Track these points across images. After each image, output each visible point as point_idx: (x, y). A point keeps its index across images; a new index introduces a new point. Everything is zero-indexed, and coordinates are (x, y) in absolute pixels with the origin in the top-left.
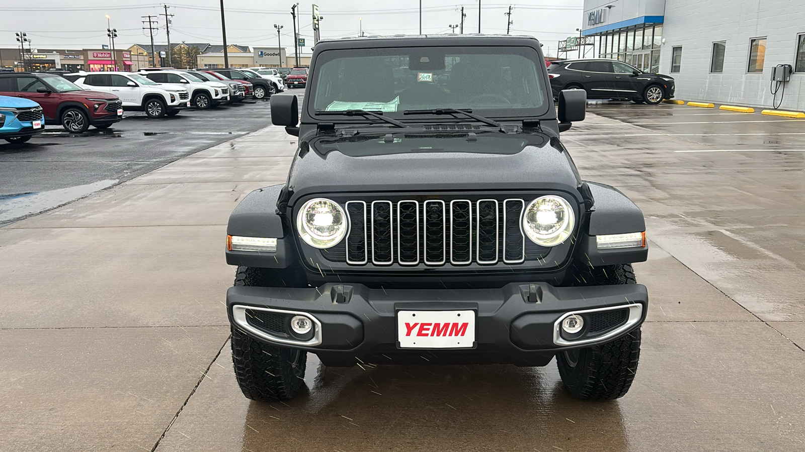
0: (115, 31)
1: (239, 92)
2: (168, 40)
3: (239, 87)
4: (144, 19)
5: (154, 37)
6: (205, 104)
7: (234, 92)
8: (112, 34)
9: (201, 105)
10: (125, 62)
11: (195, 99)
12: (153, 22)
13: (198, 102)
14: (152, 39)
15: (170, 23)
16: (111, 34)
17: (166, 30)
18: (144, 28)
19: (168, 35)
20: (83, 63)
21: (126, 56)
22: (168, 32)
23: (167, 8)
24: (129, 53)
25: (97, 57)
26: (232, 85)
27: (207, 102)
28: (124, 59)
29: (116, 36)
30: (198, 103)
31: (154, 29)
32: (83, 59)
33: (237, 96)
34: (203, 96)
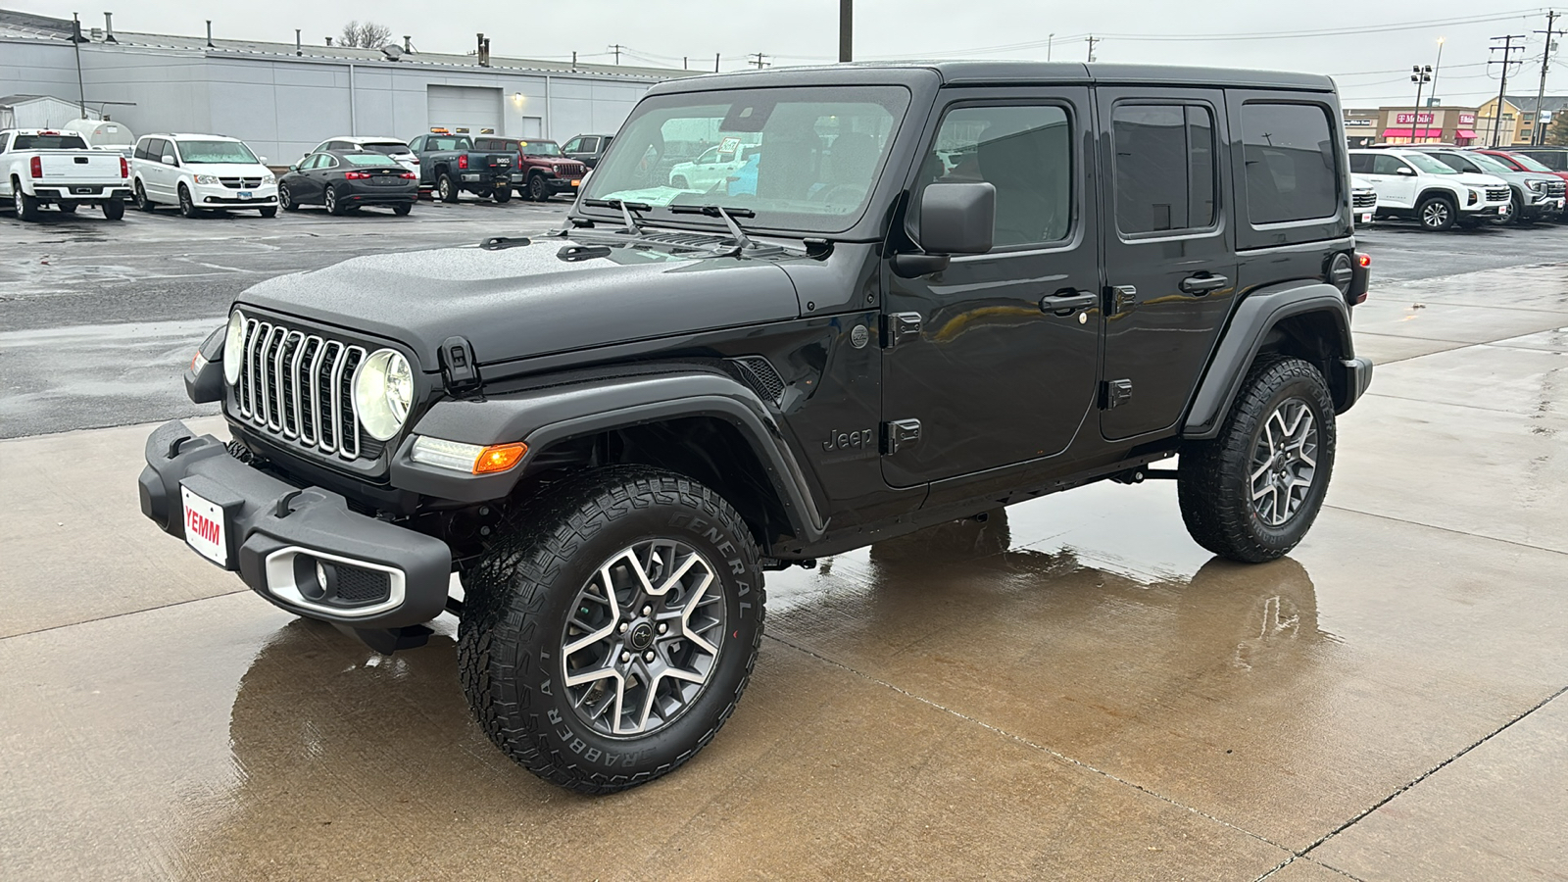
0: (1429, 69)
1: (1549, 199)
2: (1542, 85)
3: (1548, 186)
4: (1495, 44)
5: (1508, 81)
6: (1442, 219)
7: (1534, 198)
8: (1422, 76)
9: (1432, 222)
10: (1461, 133)
11: (1421, 210)
12: (1514, 48)
13: (1428, 215)
14: (1503, 84)
15: (1554, 49)
16: (1419, 77)
17: (1542, 64)
18: (1490, 62)
19: (1544, 75)
20: (1374, 135)
21: (1466, 120)
22: (1545, 68)
23: (1554, 18)
24: (1473, 114)
25: (1404, 122)
26: (1530, 183)
27: (1445, 217)
28: (1459, 126)
29: (1427, 79)
30: (1425, 219)
31: (1512, 62)
32: (1375, 126)
33: (1541, 206)
34: (1440, 203)
